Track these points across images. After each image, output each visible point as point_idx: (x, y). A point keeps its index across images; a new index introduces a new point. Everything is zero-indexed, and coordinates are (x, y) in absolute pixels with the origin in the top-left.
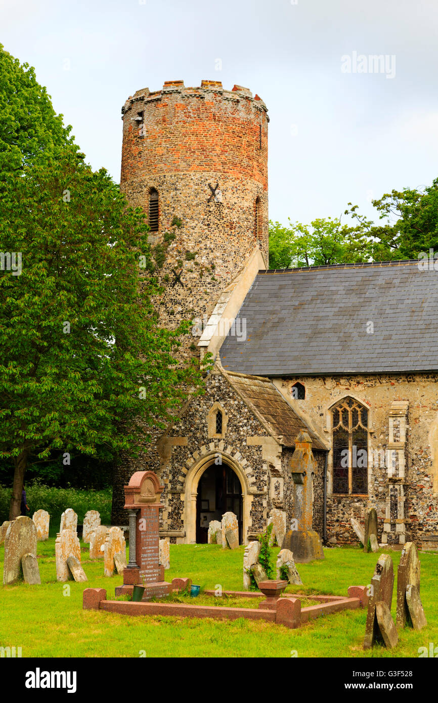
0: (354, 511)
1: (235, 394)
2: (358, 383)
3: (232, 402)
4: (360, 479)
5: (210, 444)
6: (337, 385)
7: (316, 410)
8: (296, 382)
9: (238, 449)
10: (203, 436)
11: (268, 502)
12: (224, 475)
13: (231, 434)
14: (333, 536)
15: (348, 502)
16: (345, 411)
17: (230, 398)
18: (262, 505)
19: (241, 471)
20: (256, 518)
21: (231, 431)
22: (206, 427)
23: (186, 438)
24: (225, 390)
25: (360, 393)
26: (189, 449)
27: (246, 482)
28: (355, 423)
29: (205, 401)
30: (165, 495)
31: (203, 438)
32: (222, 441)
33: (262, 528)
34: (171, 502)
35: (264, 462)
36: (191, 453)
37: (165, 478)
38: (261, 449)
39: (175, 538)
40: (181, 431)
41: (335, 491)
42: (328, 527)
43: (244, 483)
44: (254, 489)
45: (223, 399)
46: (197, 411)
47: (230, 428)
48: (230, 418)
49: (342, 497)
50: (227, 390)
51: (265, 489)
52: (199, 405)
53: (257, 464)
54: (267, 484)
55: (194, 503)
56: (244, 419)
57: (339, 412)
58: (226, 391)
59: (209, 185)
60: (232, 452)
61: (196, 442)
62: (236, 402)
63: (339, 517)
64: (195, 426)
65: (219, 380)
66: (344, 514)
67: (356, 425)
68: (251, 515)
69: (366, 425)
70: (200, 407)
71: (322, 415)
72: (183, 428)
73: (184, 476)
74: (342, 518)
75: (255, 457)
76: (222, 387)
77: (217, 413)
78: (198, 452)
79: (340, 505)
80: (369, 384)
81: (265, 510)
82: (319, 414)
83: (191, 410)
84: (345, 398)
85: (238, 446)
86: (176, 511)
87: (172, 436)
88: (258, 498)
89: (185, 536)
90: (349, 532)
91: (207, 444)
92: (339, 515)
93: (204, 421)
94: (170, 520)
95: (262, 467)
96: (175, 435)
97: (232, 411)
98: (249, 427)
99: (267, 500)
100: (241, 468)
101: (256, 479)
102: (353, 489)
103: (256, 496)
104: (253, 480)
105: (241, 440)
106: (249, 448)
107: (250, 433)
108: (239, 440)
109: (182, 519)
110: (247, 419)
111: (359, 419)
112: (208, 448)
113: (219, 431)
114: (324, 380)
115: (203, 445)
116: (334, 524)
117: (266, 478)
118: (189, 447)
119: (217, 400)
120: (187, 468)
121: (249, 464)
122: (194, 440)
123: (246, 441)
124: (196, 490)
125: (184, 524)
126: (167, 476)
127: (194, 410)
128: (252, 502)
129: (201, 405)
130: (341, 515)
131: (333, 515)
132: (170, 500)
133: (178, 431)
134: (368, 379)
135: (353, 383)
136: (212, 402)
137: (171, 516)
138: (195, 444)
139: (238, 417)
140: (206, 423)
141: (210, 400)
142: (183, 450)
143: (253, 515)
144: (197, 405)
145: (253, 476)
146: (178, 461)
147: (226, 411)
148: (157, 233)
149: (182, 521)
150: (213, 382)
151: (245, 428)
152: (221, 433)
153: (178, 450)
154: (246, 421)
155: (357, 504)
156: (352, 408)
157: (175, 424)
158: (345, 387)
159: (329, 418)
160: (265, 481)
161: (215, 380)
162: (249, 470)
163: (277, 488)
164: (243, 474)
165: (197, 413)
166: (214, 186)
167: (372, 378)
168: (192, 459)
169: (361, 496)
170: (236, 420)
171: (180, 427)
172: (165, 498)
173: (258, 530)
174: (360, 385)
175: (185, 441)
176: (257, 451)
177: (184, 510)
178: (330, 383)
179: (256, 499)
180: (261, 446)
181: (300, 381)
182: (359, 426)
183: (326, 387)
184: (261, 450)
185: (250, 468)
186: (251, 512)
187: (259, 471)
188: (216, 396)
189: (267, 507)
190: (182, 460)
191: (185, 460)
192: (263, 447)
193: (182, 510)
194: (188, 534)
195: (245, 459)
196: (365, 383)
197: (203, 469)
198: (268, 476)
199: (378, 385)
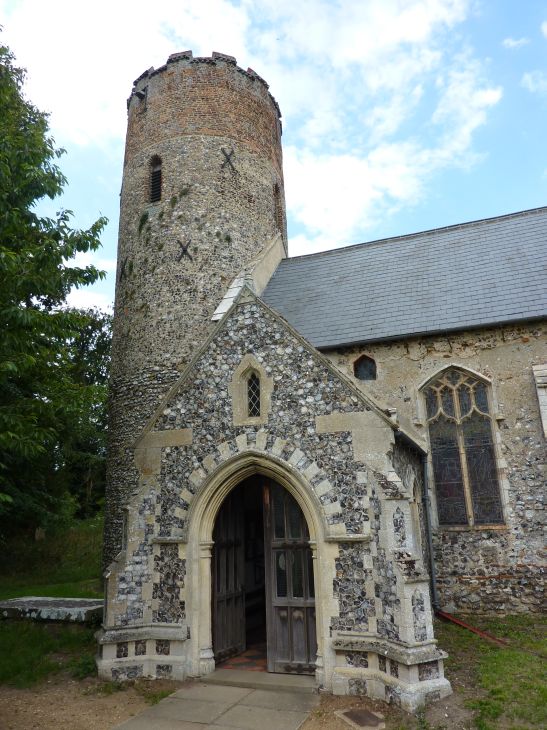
0: (484, 556)
1: (287, 334)
2: (465, 345)
3: (280, 351)
4: (488, 499)
5: (237, 439)
6: (429, 352)
7: (397, 393)
8: (360, 355)
9: (298, 444)
10: (223, 424)
11: (375, 560)
12: (267, 501)
13: (281, 413)
14: (450, 599)
15: (471, 539)
16: (447, 391)
17: (275, 343)
18: (361, 565)
19: (305, 488)
20: (348, 597)
21: (282, 409)
22: (229, 405)
23: (189, 431)
24: (264, 330)
25: (470, 360)
26: (195, 452)
27: (320, 514)
28: (465, 408)
29: (225, 356)
30: (146, 548)
31: (224, 427)
32: (262, 430)
33: (366, 622)
34: (160, 562)
35: (360, 466)
36: (200, 459)
37: (147, 512)
38: (349, 440)
39: (167, 642)
40: (179, 417)
41: (443, 521)
42: (438, 585)
43: (316, 517)
44: (340, 530)
45: (262, 346)
46: (210, 376)
47: (279, 403)
48: (276, 382)
49: (459, 532)
50: (269, 329)
51: (367, 529)
52: (214, 364)
53: (343, 475)
54: (371, 515)
55: (207, 564)
56: (307, 381)
57: (435, 392)
58: (266, 333)
59: (223, 151)
60: (284, 451)
61: (209, 437)
62: (289, 350)
63: (456, 566)
64: (206, 405)
65: (253, 313)
66: (465, 561)
67: (467, 412)
68: (335, 589)
69: (485, 408)
70: (216, 367)
71: (408, 399)
72: (183, 411)
73: (186, 506)
74: (464, 568)
75: (336, 458)
76: (258, 325)
77: (249, 376)
78: (214, 456)
79: (456, 546)
80: (484, 344)
81: (369, 578)
82: (402, 400)
83: (198, 376)
84: (444, 371)
85: (298, 436)
86: (170, 582)
87: (162, 429)
88: (351, 550)
89: (189, 637)
90: (478, 594)
91: (231, 438)
92: (456, 563)
93: (223, 394)
94: (158, 600)
95: (354, 478)
96: (167, 427)
97: (281, 367)
98: (319, 396)
99: (375, 553)
100: (306, 482)
101: (343, 505)
102: (476, 516)
103: (344, 544)
104: (337, 508)
105: (302, 426)
106: (321, 439)
107: (322, 407)
108: (299, 425)
109: (182, 599)
110: (315, 380)
111: (473, 401)
112: (234, 447)
113: (254, 409)
114: (406, 347)
115: (223, 441)
116: (449, 579)
117: (365, 502)
118: (195, 447)
119: (250, 351)
120: (191, 491)
121: (323, 473)
122: (204, 432)
123: (313, 425)
124: (210, 535)
125: (186, 611)
126: (152, 508)
127: (204, 376)
128: (337, 560)
129: (218, 363)
130: (460, 564)
131: (445, 564)
132: (157, 559)
133: (173, 419)
134: (481, 337)
135: (456, 346)
136: (240, 356)
137: (159, 593)
138: (207, 441)
139: (295, 378)
140: (228, 397)
141: (235, 352)
142: (184, 453)
143: (341, 590)
144: (211, 364)
145: (335, 500)
146: (174, 478)
147: (269, 369)
148: (160, 203)
149: (182, 603)
150: (240, 318)
151: (310, 399)
152: (259, 415)
153: (174, 455)
154: (310, 385)
155: (489, 543)
156: (457, 385)
157: (168, 406)
158: (442, 355)
159: (420, 404)
160: (365, 511)
161: (244, 314)
162: (326, 487)
163: (398, 526)
164: (312, 497)
165: (210, 380)
166: (228, 152)
167: (489, 335)
168: (201, 471)
169: (496, 528)
170: (291, 385)
171: (178, 410)
172: (147, 555)
173: (356, 627)
174: (468, 349)
175: (188, 436)
176: (339, 443)
177: (185, 579)
178: (416, 351)
179: (345, 552)
180: (349, 433)
181: (366, 353)
182: (474, 411)
183: (412, 357)
184: (350, 442)
185: (326, 482)
186: (335, 583)
187: (348, 488)
188: (246, 344)
189: (375, 572)
190: (180, 475)
191: (187, 474)
192: (353, 435)
193: (181, 580)
194: (194, 632)
195: (314, 464)
196: (477, 344)
197: (224, 491)
198: (371, 499)
199: (500, 344)
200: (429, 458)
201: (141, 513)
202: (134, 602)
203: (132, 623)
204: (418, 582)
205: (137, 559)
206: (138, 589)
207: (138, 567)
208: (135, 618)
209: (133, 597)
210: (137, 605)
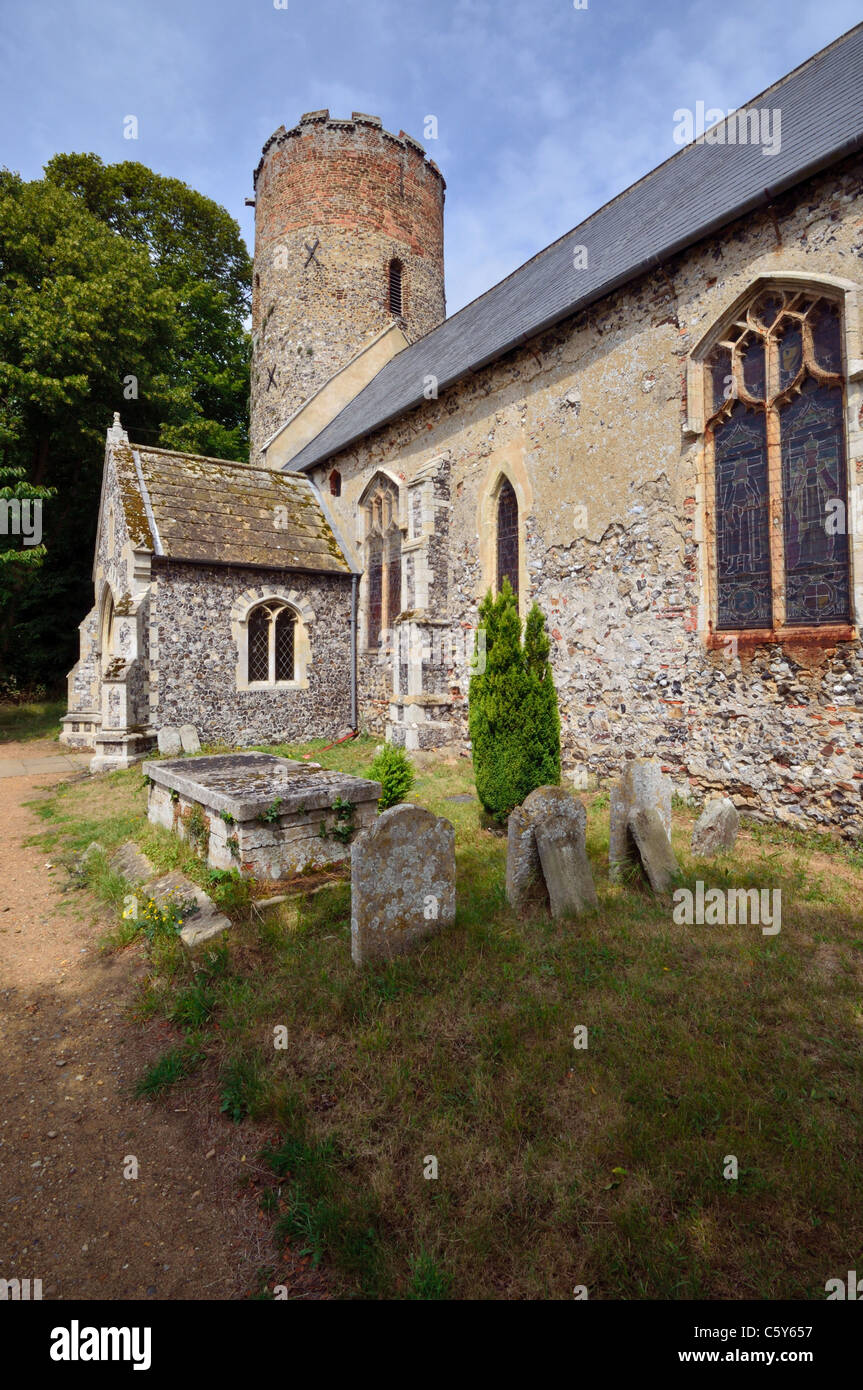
0: (386, 680)
6: (370, 457)
7: (350, 509)
8: (332, 470)
25: (394, 461)
41: (371, 643)
49: (374, 655)
59: (307, 245)
66: (375, 684)
71: (355, 515)
74: (374, 692)
79: (372, 669)
84: (375, 478)
85: (119, 566)
90: (381, 718)
92: (371, 687)
106: (122, 567)
116: (367, 701)
131: (365, 686)
135: (385, 446)
156: (385, 493)
158: (379, 459)
159: (361, 519)
163: (123, 637)
166: (312, 244)
167: (406, 427)
174: (393, 448)
178: (362, 458)
181: (335, 467)
182: (393, 522)
183: (360, 465)
196: (398, 440)
199: (414, 437)
200: (365, 578)
201: (88, 631)
202: (85, 695)
203: (85, 710)
204: (116, 682)
205: (87, 665)
206: (87, 686)
207: (87, 671)
208: (86, 707)
209: (84, 692)
210: (87, 698)
